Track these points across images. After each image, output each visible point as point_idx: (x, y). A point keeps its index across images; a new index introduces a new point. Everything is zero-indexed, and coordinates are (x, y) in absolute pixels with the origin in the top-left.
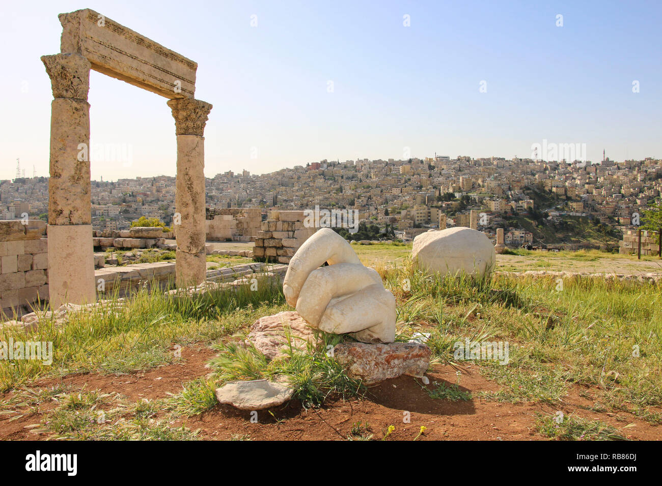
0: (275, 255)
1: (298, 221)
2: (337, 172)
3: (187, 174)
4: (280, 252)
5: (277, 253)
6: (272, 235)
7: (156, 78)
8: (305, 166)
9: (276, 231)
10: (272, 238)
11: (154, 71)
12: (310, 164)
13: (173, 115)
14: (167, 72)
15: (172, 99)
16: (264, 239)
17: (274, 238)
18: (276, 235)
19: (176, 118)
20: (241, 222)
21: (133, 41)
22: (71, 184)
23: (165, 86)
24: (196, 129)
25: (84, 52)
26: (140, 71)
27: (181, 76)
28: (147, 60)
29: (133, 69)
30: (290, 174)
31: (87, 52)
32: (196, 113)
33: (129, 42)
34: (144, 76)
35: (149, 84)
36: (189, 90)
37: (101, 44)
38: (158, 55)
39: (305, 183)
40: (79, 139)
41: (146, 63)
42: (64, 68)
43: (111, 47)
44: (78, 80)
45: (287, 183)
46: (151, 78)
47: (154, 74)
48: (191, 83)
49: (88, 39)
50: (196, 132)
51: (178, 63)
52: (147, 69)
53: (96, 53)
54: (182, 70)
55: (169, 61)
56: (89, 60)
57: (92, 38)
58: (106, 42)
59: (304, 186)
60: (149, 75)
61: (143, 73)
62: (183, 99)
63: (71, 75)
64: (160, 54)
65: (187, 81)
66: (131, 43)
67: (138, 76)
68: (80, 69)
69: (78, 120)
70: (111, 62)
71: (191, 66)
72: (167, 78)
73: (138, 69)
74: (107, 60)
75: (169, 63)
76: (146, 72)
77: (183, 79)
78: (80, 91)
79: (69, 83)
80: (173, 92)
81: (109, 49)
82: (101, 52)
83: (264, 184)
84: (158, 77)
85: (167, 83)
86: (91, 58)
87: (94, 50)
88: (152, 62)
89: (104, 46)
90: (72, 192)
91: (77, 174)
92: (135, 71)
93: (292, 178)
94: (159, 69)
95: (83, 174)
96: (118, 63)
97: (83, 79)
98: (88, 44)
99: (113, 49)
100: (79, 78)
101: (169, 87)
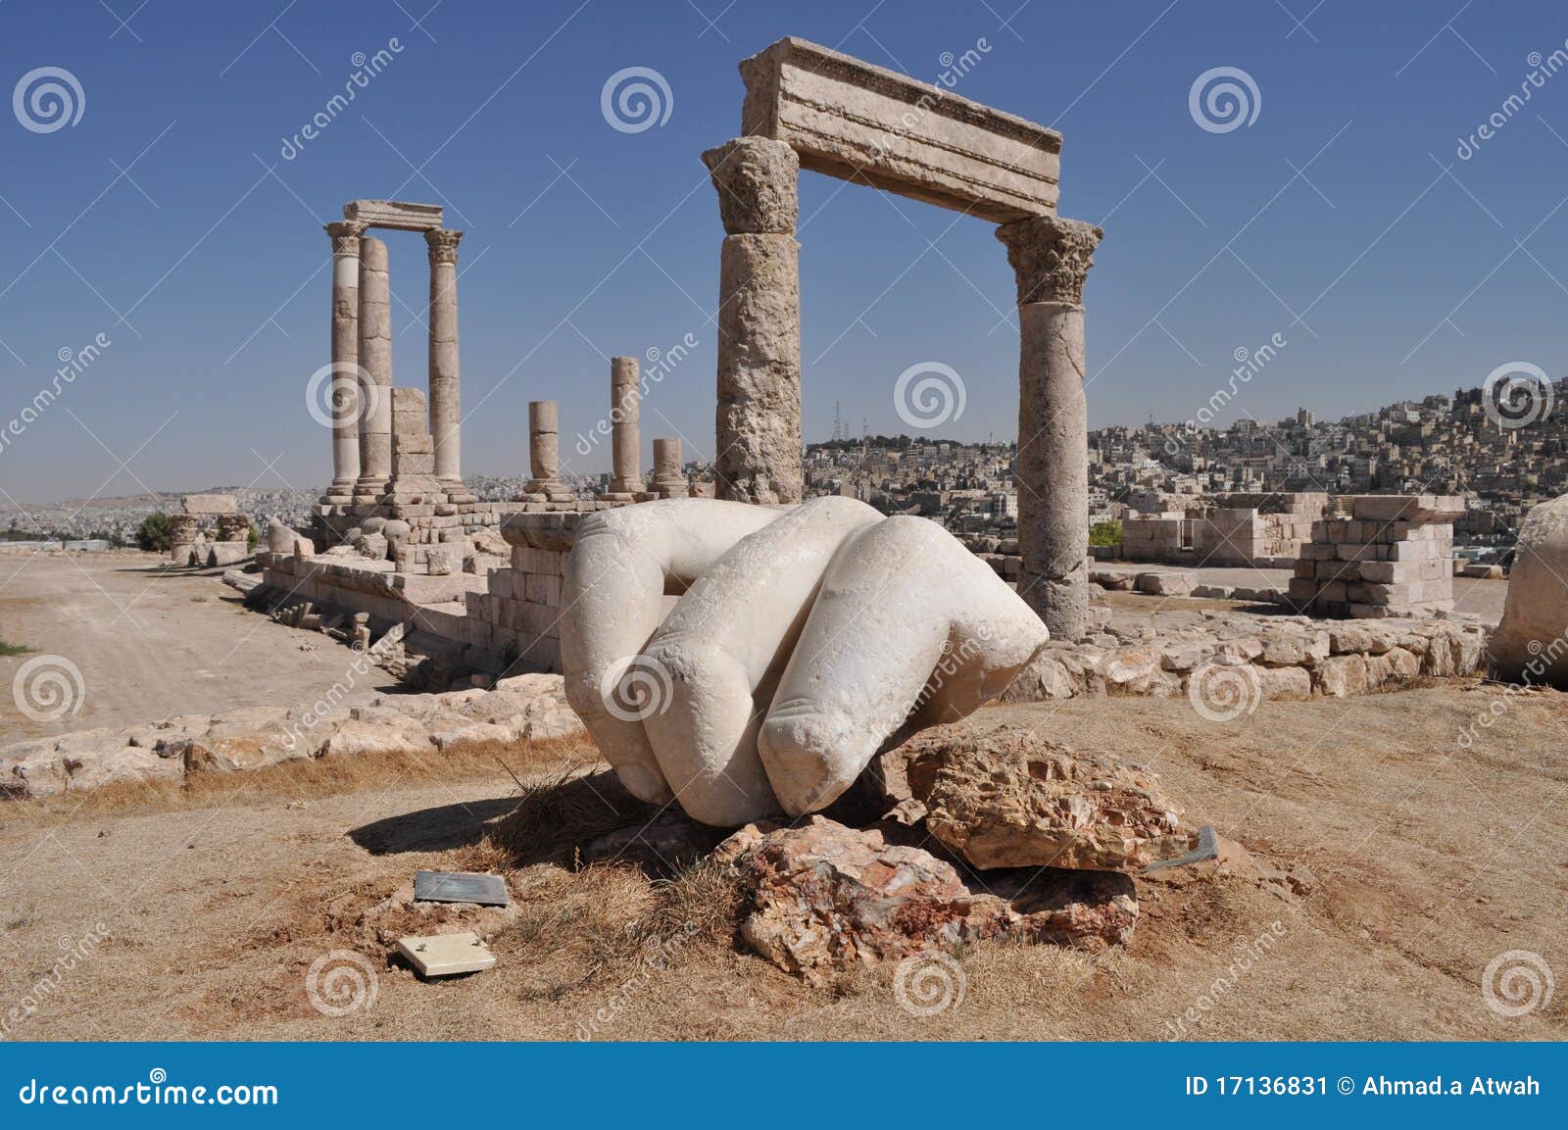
0: (1344, 599)
1: (1404, 519)
4: (1355, 593)
5: (1347, 595)
6: (1337, 553)
7: (957, 176)
9: (1344, 542)
10: (1336, 559)
11: (951, 160)
13: (1010, 259)
14: (984, 160)
15: (1005, 225)
16: (1316, 562)
17: (1341, 560)
18: (1344, 552)
19: (1017, 266)
20: (1278, 525)
21: (895, 97)
22: (754, 414)
23: (980, 192)
24: (1062, 286)
25: (782, 130)
26: (916, 162)
27: (1022, 166)
28: (932, 136)
29: (900, 159)
30: (1413, 417)
31: (789, 132)
32: (1062, 250)
33: (886, 99)
34: (927, 173)
35: (942, 190)
36: (1040, 196)
37: (819, 110)
38: (960, 124)
39: (1452, 437)
40: (770, 319)
41: (930, 143)
42: (738, 170)
43: (845, 114)
44: (767, 191)
45: (1407, 437)
46: (943, 175)
47: (949, 166)
48: (1046, 180)
49: (788, 103)
50: (1063, 295)
51: (1011, 137)
52: (932, 157)
53: (810, 131)
54: (1024, 153)
55: (990, 134)
56: (793, 147)
57: (799, 100)
58: (831, 103)
59: (1449, 443)
60: (937, 170)
61: (924, 166)
62: (1029, 219)
63: (753, 183)
64: (965, 121)
65: (1035, 177)
66: (892, 101)
67: (911, 173)
68: (772, 167)
69: (770, 277)
70: (845, 147)
71: (1047, 144)
72: (982, 173)
73: (911, 157)
74: (835, 144)
75: (988, 140)
76: (932, 163)
77: (1024, 173)
78: (774, 216)
79: (753, 200)
80: (1002, 204)
81: (842, 120)
82: (821, 129)
83: (1348, 441)
84: (962, 173)
85: (985, 185)
86: (799, 143)
87: (805, 125)
88: (945, 140)
89: (827, 114)
90: (758, 433)
91: (769, 396)
92: (903, 164)
93: (1419, 425)
94: (963, 153)
95: (781, 395)
96: (862, 148)
97: (779, 189)
98: (789, 111)
99: (850, 120)
100: (770, 187)
101: (989, 193)
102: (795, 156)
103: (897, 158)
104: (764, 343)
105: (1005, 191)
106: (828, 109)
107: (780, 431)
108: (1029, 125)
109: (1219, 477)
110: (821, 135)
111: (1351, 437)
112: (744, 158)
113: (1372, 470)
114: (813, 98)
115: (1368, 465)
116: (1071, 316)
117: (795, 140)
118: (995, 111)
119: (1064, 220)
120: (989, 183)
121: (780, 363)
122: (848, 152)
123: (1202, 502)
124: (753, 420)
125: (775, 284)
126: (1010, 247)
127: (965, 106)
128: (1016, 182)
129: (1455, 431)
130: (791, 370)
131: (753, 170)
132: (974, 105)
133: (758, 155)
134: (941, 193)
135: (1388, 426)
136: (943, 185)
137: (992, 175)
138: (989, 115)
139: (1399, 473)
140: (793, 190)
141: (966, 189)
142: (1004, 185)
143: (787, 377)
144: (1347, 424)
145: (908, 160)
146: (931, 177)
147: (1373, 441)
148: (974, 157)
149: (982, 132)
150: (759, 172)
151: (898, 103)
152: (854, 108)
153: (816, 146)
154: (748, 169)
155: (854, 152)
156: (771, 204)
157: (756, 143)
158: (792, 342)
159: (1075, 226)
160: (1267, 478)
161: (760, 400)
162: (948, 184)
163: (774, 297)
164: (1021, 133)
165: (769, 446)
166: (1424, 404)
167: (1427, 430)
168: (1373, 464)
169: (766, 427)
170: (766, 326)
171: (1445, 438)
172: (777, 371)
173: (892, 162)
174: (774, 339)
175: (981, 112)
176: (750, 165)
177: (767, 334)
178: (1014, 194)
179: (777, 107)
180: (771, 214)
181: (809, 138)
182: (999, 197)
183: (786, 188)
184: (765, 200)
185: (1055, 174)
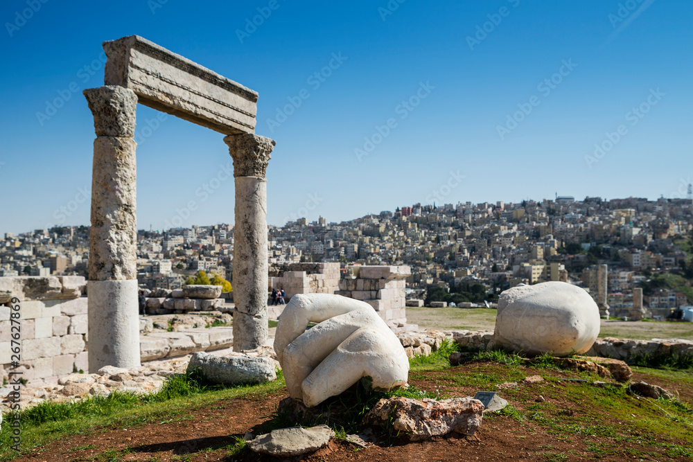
1: (383, 278)
2: (434, 219)
3: (246, 222)
6: (352, 295)
7: (211, 112)
8: (393, 211)
9: (355, 290)
11: (209, 103)
12: (400, 209)
13: (230, 153)
14: (223, 104)
15: (229, 136)
18: (356, 295)
19: (234, 157)
20: (316, 280)
21: (184, 70)
22: (114, 232)
23: (221, 120)
24: (257, 169)
25: (130, 84)
26: (192, 104)
27: (240, 108)
28: (200, 91)
29: (185, 101)
30: (376, 221)
31: (134, 85)
32: (257, 150)
33: (179, 70)
34: (198, 109)
35: (203, 118)
36: (248, 124)
37: (148, 74)
38: (213, 85)
39: (394, 232)
40: (123, 182)
41: (199, 94)
42: (107, 102)
43: (160, 77)
44: (122, 115)
45: (372, 232)
46: (205, 111)
47: (208, 107)
48: (251, 115)
49: (133, 69)
50: (257, 173)
51: (236, 94)
52: (200, 101)
53: (143, 84)
54: (240, 102)
55: (226, 91)
56: (135, 93)
57: (138, 68)
58: (154, 71)
59: (392, 236)
60: (202, 108)
61: (196, 106)
62: (242, 134)
63: (115, 110)
64: (215, 84)
65: (246, 114)
66: (182, 72)
67: (190, 109)
68: (126, 103)
69: (123, 161)
70: (160, 94)
71: (251, 97)
72: (223, 111)
73: (191, 101)
74: (155, 92)
75: (225, 94)
76: (200, 105)
77: (241, 112)
78: (125, 128)
79: (114, 119)
80: (231, 127)
81: (158, 80)
82: (149, 84)
83: (344, 234)
84: (214, 110)
85: (223, 117)
86: (138, 91)
87: (141, 82)
88: (206, 93)
89: (152, 77)
90: (116, 242)
91: (121, 223)
92: (186, 104)
93: (378, 226)
94: (214, 100)
95: (128, 222)
96: (167, 95)
97: (129, 114)
98: (134, 74)
99: (162, 80)
100: (124, 113)
101: (225, 121)
102: (136, 98)
103: (184, 101)
104: (120, 195)
105: (233, 120)
106: (153, 74)
107: (127, 241)
108: (244, 88)
109: (278, 253)
110: (149, 87)
111: (345, 232)
112: (111, 97)
113: (356, 249)
114: (145, 68)
115: (354, 247)
116: (261, 184)
117: (136, 89)
118: (229, 80)
119: (259, 136)
120: (225, 115)
121: (128, 206)
122: (162, 97)
123: (276, 268)
124: (113, 235)
125: (126, 164)
126: (231, 147)
127: (216, 77)
128: (237, 116)
129: (395, 229)
130: (133, 209)
131: (115, 104)
132: (220, 76)
133: (119, 96)
134: (202, 119)
135: (363, 227)
136: (205, 116)
137: (227, 112)
138: (226, 82)
139: (369, 251)
140: (135, 115)
141: (215, 118)
142: (231, 117)
143: (131, 213)
144: (343, 224)
145: (189, 102)
146: (200, 111)
147: (356, 234)
148: (219, 102)
149: (223, 90)
150: (118, 105)
151: (185, 73)
152: (165, 74)
153: (146, 93)
154: (113, 102)
155: (164, 97)
156: (124, 122)
157: (118, 90)
158: (134, 195)
159: (264, 140)
160: (303, 254)
161: (117, 225)
162: (207, 116)
163: (126, 172)
164: (240, 92)
165: (122, 250)
166: (380, 216)
167: (382, 229)
168: (356, 247)
169: (120, 239)
170: (121, 186)
171: (391, 233)
172: (126, 210)
173: (181, 103)
174: (125, 193)
175: (223, 80)
176: (113, 100)
177: (122, 191)
178: (237, 122)
179: (128, 71)
180: (124, 127)
181: (143, 89)
182: (230, 123)
183: (132, 114)
184: (121, 119)
185: (254, 113)
